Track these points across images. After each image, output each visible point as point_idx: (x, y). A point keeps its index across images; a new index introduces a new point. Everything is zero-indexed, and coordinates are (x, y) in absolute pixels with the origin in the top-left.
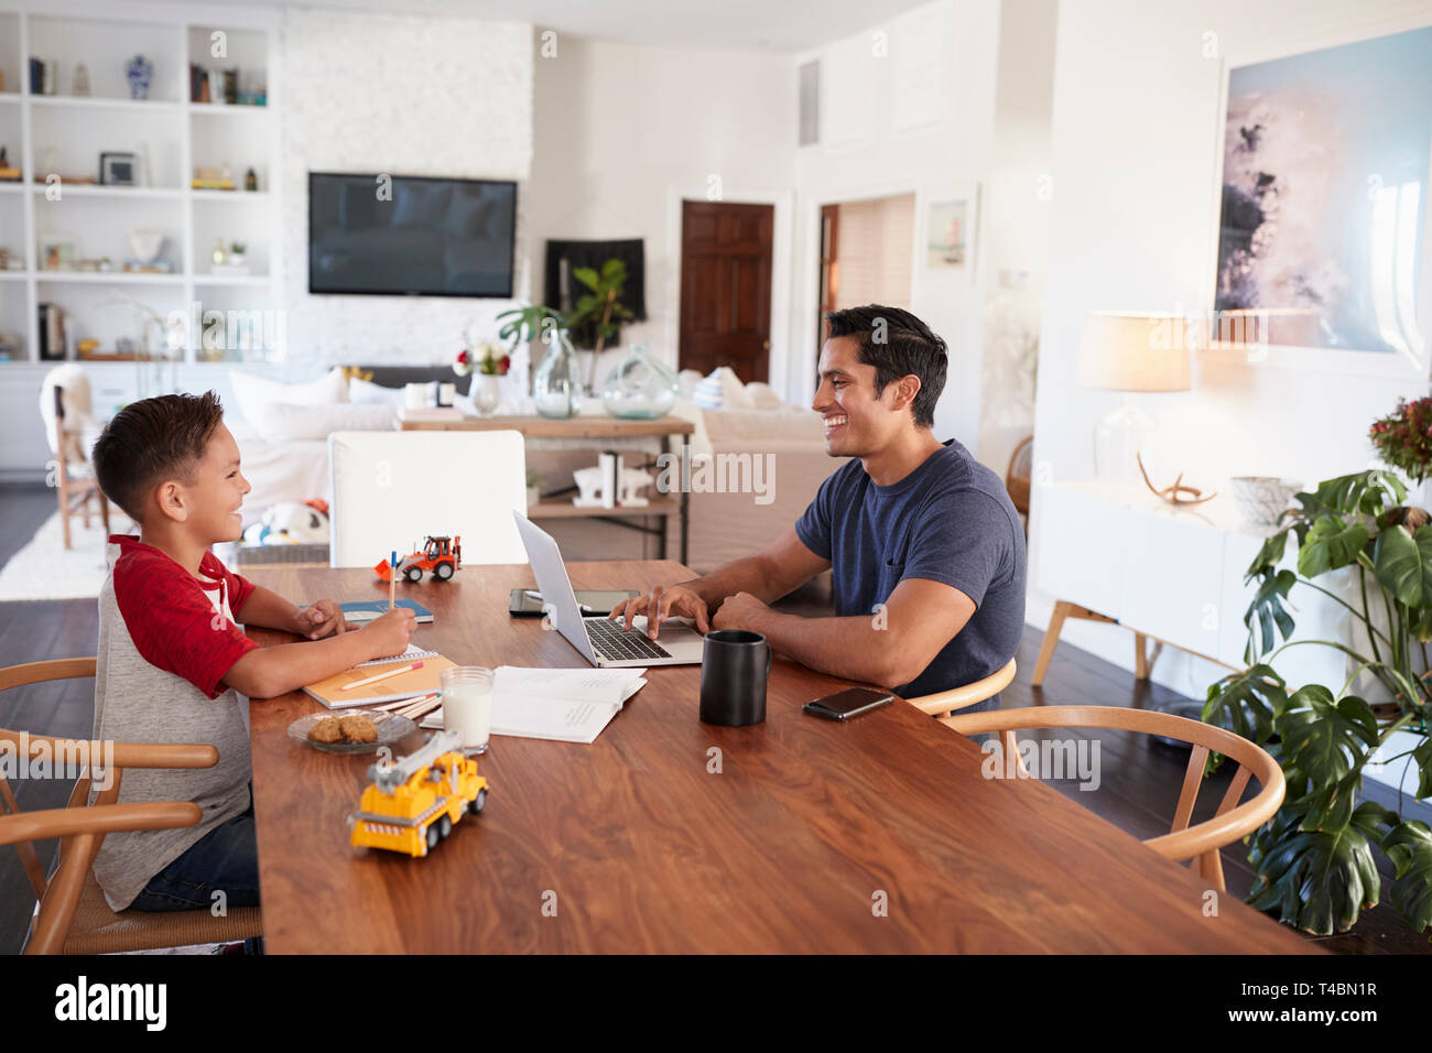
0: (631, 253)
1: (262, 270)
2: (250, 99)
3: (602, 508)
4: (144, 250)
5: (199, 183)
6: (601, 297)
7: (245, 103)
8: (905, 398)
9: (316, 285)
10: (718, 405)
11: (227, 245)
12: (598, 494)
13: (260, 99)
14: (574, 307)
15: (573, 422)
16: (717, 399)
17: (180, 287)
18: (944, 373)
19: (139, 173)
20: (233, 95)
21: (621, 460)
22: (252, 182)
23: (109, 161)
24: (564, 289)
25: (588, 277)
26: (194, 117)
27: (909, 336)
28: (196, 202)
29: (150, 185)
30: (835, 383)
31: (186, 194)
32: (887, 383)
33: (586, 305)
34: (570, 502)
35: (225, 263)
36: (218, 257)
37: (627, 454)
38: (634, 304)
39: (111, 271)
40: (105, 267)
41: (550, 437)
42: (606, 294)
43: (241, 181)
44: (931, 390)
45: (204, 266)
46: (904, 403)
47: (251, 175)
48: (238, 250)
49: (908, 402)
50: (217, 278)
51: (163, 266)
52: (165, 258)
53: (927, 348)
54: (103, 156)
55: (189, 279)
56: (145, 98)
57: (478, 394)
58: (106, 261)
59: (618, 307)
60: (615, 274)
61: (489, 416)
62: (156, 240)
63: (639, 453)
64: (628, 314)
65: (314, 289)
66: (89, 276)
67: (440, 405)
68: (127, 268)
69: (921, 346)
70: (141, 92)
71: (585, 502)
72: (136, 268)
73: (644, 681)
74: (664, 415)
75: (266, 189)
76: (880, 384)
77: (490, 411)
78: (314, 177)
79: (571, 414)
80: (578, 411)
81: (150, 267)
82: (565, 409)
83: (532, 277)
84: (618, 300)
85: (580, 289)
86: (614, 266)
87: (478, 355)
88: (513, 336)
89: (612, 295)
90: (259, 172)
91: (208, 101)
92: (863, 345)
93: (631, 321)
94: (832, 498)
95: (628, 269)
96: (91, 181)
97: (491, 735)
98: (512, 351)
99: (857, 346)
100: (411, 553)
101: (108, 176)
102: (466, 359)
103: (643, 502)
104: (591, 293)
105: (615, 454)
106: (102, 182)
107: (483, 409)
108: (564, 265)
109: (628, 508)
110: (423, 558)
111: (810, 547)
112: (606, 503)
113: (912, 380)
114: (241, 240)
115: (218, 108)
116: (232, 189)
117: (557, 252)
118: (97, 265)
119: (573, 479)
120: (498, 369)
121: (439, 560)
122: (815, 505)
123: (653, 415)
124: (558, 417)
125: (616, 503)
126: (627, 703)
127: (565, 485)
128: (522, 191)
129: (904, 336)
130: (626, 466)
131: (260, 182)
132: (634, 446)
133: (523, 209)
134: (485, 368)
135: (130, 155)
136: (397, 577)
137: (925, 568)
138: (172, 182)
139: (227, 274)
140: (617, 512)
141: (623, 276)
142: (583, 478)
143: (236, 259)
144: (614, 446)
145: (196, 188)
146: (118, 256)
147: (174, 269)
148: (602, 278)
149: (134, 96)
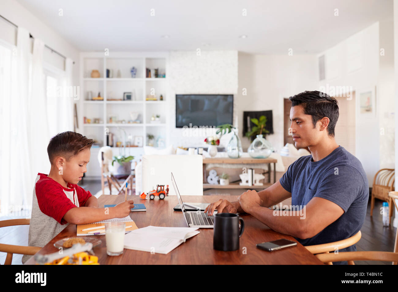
0: (269, 114)
1: (163, 122)
2: (161, 76)
3: (248, 186)
4: (133, 118)
5: (148, 99)
6: (259, 127)
7: (160, 77)
8: (324, 126)
9: (178, 126)
10: (288, 155)
11: (155, 116)
12: (247, 182)
13: (164, 76)
14: (251, 130)
15: (239, 159)
16: (287, 153)
17: (142, 127)
18: (338, 112)
19: (133, 98)
20: (157, 75)
21: (254, 171)
22: (162, 99)
23: (126, 95)
24: (249, 125)
25: (255, 121)
26: (147, 82)
27: (322, 101)
28: (147, 104)
29: (135, 100)
30: (297, 123)
31: (144, 102)
32: (317, 121)
33: (255, 129)
34: (239, 184)
35: (154, 120)
36: (153, 119)
37: (256, 169)
38: (269, 129)
39: (125, 123)
40: (124, 122)
41: (233, 164)
42: (261, 126)
43: (159, 98)
44: (333, 120)
45: (149, 121)
46: (324, 128)
47: (161, 96)
48: (158, 117)
49: (326, 128)
50: (152, 124)
51: (138, 122)
52: (139, 119)
53: (330, 104)
54: (124, 93)
55: (145, 125)
56: (135, 77)
57: (210, 151)
58: (124, 121)
59: (264, 130)
60: (263, 120)
61: (213, 157)
62: (137, 115)
63: (261, 169)
64: (267, 132)
65: (177, 127)
66: (120, 125)
67: (198, 154)
68: (129, 122)
69: (327, 104)
70: (134, 76)
71: (243, 184)
72: (131, 122)
73: (198, 232)
74: (268, 157)
75: (165, 100)
76: (314, 122)
77: (214, 156)
78: (177, 96)
79: (239, 157)
80: (241, 156)
81: (135, 122)
82: (237, 156)
83: (239, 122)
84: (264, 128)
85: (253, 125)
86: (263, 118)
87: (210, 139)
88: (220, 133)
89: (262, 126)
90: (163, 96)
91: (150, 77)
92: (305, 108)
93: (269, 134)
94: (293, 169)
95: (267, 118)
96: (121, 100)
97: (124, 249)
98: (220, 138)
99: (303, 109)
100: (152, 190)
101: (126, 98)
102: (207, 141)
103: (261, 184)
104: (256, 126)
105: (252, 169)
106: (124, 100)
107: (212, 156)
108: (248, 118)
109: (256, 186)
110: (155, 192)
111: (284, 187)
112: (250, 184)
113: (326, 119)
114: (158, 114)
115: (153, 79)
116: (156, 100)
117: (246, 114)
118: (121, 122)
119: (239, 177)
120: (216, 143)
121: (160, 193)
122: (287, 173)
123: (264, 157)
124: (235, 158)
125: (253, 185)
126: (188, 240)
127: (238, 179)
128: (235, 97)
129: (320, 102)
130: (256, 173)
131: (164, 98)
132: (259, 167)
133: (235, 103)
134: (212, 143)
135: (130, 93)
136: (148, 198)
137: (322, 194)
138: (141, 99)
139: (155, 123)
140: (253, 187)
141: (265, 121)
142: (242, 177)
143: (157, 119)
144: (253, 167)
145: (147, 100)
146: (127, 119)
147: (141, 122)
148: (259, 121)
149: (132, 77)
